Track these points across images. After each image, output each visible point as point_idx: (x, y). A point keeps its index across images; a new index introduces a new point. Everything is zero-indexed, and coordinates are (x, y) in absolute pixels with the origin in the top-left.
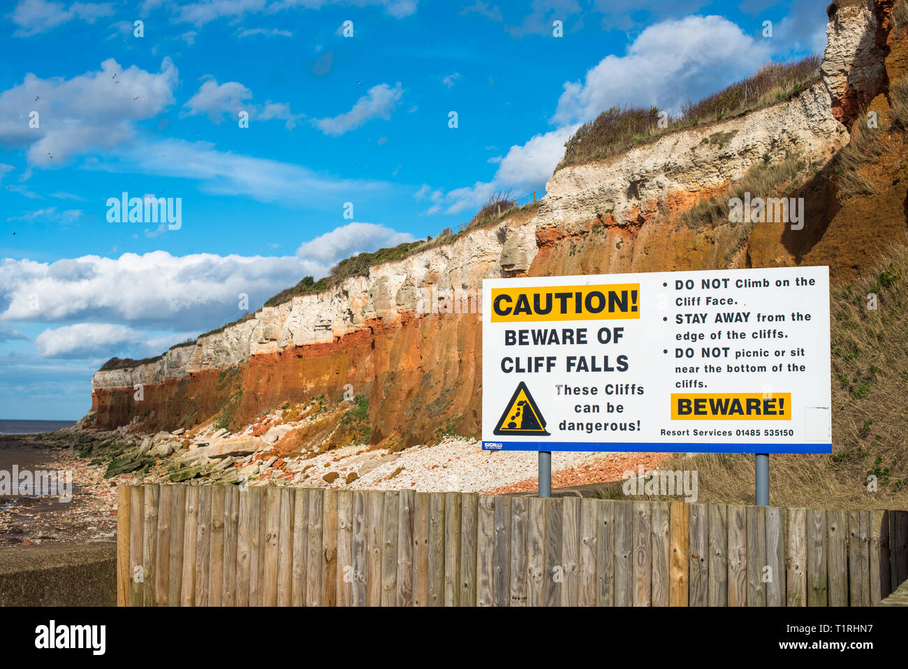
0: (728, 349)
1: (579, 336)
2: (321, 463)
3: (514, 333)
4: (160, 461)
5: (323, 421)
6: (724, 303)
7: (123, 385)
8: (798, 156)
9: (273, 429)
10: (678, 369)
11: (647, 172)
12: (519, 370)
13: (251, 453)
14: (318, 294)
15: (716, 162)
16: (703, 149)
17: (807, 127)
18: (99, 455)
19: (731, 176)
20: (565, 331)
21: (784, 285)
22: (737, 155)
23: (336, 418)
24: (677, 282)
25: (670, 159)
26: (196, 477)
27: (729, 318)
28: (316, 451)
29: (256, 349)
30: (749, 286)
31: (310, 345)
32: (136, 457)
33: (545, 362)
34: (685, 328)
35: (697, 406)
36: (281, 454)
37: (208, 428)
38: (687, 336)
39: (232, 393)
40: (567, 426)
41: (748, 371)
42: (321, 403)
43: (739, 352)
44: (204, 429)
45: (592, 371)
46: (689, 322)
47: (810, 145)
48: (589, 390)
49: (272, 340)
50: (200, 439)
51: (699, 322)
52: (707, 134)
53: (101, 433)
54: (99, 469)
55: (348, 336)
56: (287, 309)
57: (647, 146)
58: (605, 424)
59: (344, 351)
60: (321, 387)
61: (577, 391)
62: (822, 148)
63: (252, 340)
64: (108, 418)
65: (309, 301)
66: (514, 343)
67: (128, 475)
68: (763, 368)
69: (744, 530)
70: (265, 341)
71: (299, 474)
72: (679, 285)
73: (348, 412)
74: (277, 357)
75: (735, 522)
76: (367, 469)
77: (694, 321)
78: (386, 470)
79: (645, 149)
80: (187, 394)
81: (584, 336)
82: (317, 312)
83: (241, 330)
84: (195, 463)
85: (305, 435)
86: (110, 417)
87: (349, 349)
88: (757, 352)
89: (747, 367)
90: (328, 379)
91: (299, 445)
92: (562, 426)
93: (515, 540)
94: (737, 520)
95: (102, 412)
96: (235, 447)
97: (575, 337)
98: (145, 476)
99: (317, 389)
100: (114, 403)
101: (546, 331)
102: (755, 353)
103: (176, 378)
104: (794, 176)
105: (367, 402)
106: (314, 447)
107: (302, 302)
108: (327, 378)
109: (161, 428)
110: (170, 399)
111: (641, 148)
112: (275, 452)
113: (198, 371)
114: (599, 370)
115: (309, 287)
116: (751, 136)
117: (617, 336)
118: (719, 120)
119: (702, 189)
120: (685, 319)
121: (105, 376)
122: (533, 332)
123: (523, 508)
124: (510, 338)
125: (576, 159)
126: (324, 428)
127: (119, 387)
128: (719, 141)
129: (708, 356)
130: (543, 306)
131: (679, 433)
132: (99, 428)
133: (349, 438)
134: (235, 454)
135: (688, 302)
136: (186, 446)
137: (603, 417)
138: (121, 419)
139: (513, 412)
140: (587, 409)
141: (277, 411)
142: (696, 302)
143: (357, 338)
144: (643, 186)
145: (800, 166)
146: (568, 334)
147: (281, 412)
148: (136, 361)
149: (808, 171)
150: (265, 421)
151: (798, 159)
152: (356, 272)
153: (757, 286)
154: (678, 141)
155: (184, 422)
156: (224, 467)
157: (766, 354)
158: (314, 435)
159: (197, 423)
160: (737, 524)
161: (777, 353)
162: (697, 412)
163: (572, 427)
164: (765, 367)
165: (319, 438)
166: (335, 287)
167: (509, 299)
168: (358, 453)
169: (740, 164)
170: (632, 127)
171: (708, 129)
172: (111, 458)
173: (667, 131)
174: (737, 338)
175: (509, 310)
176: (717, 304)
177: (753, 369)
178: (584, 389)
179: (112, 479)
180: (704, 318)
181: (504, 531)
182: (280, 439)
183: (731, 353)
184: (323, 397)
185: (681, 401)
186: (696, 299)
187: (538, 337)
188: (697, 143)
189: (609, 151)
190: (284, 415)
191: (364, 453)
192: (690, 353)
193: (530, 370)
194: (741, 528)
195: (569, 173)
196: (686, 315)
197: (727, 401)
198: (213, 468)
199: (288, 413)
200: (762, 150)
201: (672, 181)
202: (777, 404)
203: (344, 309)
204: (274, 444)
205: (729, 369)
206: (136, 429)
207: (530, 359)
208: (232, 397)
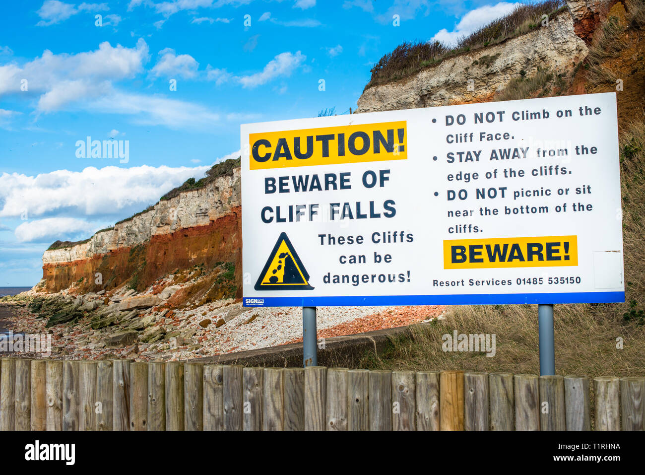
0: (506, 188)
1: (342, 181)
2: (200, 312)
3: (273, 180)
4: (87, 314)
5: (202, 282)
6: (500, 138)
7: (64, 260)
8: (547, 70)
9: (167, 289)
10: (450, 213)
11: (432, 87)
12: (279, 220)
13: (151, 307)
14: (198, 190)
15: (485, 78)
16: (474, 69)
17: (553, 48)
18: (45, 311)
19: (496, 88)
20: (327, 176)
21: (566, 116)
22: (500, 72)
23: (212, 280)
24: (447, 117)
25: (449, 78)
26: (110, 326)
27: (505, 154)
28: (197, 304)
29: (155, 231)
30: (527, 119)
31: (193, 227)
32: (70, 311)
33: (307, 211)
34: (458, 167)
35: (472, 254)
36: (172, 306)
37: (122, 290)
38: (459, 177)
39: (139, 264)
40: (332, 279)
41: (528, 212)
42: (202, 269)
43: (518, 192)
44: (119, 290)
45: (357, 218)
46: (461, 161)
47: (556, 61)
48: (355, 239)
49: (166, 224)
50: (115, 297)
51: (472, 160)
52: (477, 57)
53: (49, 295)
54: (43, 321)
55: (220, 220)
56: (176, 202)
57: (432, 69)
58: (372, 276)
59: (217, 231)
60: (203, 258)
61: (341, 240)
62: (565, 64)
63: (152, 225)
64: (54, 284)
65: (191, 195)
66: (274, 191)
67: (63, 325)
68: (544, 209)
69: (537, 408)
70: (161, 225)
71: (184, 321)
72: (449, 121)
73: (220, 275)
74: (170, 236)
75: (524, 399)
76: (231, 316)
77: (467, 160)
78: (245, 317)
79: (430, 71)
80: (108, 266)
81: (348, 180)
82: (198, 203)
83: (145, 218)
84: (111, 315)
85: (190, 293)
86: (55, 283)
87: (221, 229)
88: (537, 191)
89: (527, 208)
90: (206, 252)
91: (186, 300)
92: (327, 279)
93: (247, 422)
94: (527, 396)
95: (50, 280)
96: (139, 302)
97: (338, 182)
98: (75, 326)
99: (199, 258)
100: (58, 273)
101: (307, 177)
102: (536, 192)
103: (101, 254)
104: (544, 85)
105: (234, 267)
106: (196, 301)
107: (186, 196)
108: (205, 250)
109: (91, 290)
110: (97, 269)
111: (427, 71)
112: (168, 306)
113: (116, 248)
114: (364, 216)
115: (191, 185)
116: (511, 57)
117: (383, 179)
118: (486, 47)
119: (474, 99)
120: (457, 157)
121: (52, 254)
122: (294, 178)
123: (256, 382)
124: (270, 186)
125: (379, 80)
126: (203, 288)
127: (62, 262)
128: (486, 62)
129: (483, 197)
130: (304, 150)
131: (453, 284)
132: (48, 291)
133: (221, 294)
134: (139, 308)
135: (459, 139)
136: (106, 303)
137: (370, 268)
138: (63, 284)
139: (274, 265)
140: (353, 260)
141: (170, 276)
142: (468, 138)
143: (225, 221)
144: (429, 98)
145: (549, 78)
146: (331, 179)
147: (173, 276)
148: (73, 243)
149: (554, 81)
150: (162, 283)
151: (547, 72)
152: (224, 173)
153: (535, 118)
154: (455, 64)
155: (107, 286)
156: (131, 317)
157: (548, 193)
158: (196, 292)
159: (116, 286)
160: (527, 401)
161: (560, 192)
162: (472, 260)
163: (337, 280)
164: (547, 208)
165: (200, 295)
166: (209, 185)
167: (268, 144)
168: (227, 305)
169: (502, 79)
170: (421, 56)
171: (477, 54)
172: (53, 312)
173: (447, 57)
174: (515, 176)
175: (268, 156)
176: (492, 139)
177: (534, 210)
178: (348, 239)
179: (51, 328)
180: (477, 156)
181: (233, 411)
182: (172, 295)
183: (509, 193)
184: (203, 264)
185: (454, 248)
186: (468, 135)
187: (299, 184)
188: (470, 65)
189: (403, 73)
190: (175, 278)
191: (232, 305)
192: (463, 195)
193: (291, 220)
194: (532, 406)
195: (374, 91)
196: (458, 153)
197: (506, 246)
198: (123, 318)
199: (178, 277)
200: (519, 68)
201: (451, 94)
202: (562, 248)
203: (216, 200)
204: (167, 299)
205: (507, 211)
206: (74, 292)
207: (291, 208)
208: (139, 266)
